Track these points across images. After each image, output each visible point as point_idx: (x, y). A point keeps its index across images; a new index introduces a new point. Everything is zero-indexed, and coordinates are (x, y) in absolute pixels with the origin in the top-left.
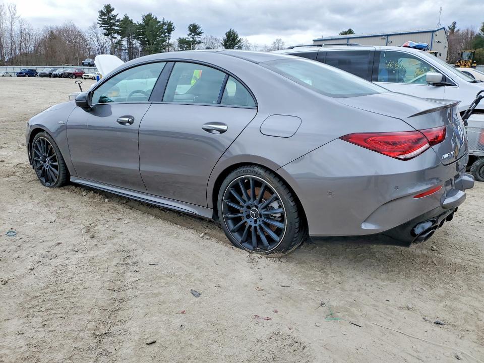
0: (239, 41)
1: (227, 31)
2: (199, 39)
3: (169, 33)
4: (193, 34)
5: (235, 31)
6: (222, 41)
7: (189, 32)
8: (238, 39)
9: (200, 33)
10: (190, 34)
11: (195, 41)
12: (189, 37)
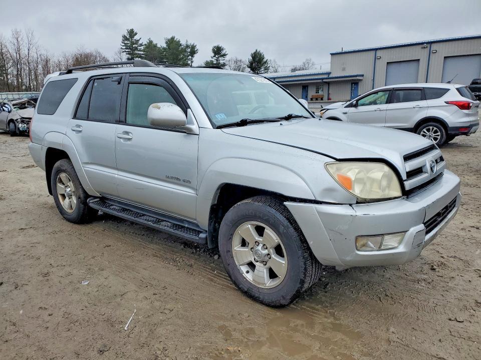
0: (266, 62)
1: (253, 52)
2: (224, 61)
3: (192, 56)
4: (217, 56)
5: (261, 52)
6: (247, 63)
7: (213, 55)
8: (265, 60)
9: (224, 55)
10: (214, 56)
11: (219, 63)
12: (213, 60)
